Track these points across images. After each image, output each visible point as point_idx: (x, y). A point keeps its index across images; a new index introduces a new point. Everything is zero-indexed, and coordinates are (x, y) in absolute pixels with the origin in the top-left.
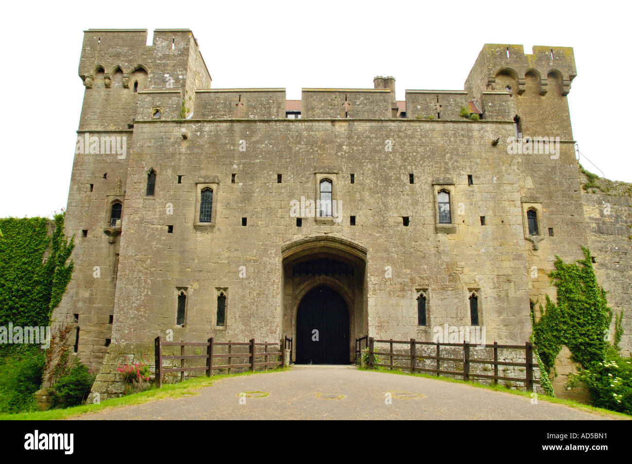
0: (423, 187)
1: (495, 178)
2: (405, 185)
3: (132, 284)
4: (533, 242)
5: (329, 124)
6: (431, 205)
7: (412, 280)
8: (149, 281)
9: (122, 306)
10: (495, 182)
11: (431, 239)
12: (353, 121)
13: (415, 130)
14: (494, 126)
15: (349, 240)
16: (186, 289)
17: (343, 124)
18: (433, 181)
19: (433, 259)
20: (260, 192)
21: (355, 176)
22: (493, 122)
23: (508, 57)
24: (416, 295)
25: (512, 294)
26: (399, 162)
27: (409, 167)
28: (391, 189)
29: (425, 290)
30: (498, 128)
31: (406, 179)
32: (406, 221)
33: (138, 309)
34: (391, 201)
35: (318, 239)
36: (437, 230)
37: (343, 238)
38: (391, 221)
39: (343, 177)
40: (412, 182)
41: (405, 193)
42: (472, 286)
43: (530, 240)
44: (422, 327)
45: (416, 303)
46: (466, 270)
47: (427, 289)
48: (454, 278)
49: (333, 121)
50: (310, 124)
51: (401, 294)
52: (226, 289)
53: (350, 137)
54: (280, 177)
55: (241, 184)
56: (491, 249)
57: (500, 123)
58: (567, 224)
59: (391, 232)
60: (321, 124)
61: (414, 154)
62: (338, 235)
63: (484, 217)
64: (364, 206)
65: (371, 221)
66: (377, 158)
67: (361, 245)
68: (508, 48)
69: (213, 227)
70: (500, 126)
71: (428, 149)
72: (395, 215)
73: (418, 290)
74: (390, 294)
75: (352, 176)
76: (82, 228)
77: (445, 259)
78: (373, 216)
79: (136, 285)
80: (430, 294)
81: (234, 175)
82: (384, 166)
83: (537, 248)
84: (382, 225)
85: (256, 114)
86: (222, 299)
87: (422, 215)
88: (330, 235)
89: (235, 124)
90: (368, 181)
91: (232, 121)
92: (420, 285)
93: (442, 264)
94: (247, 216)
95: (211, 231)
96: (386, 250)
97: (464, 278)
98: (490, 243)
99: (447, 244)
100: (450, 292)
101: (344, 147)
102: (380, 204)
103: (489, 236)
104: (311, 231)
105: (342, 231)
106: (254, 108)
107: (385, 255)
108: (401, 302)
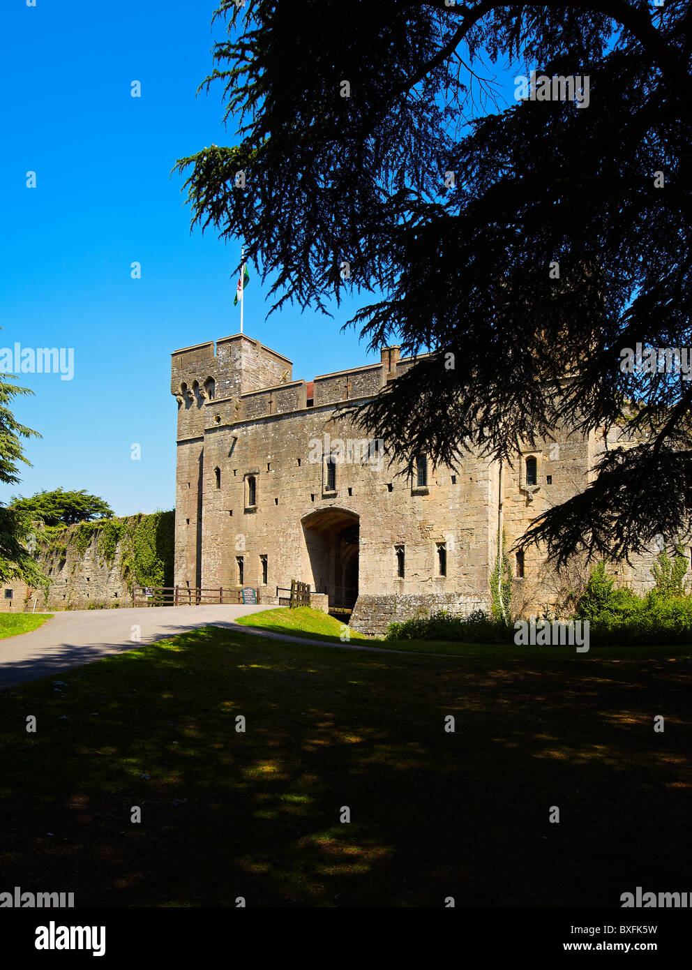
3: (210, 557)
4: (528, 493)
5: (335, 408)
7: (393, 539)
8: (220, 554)
9: (206, 573)
11: (408, 502)
12: (352, 401)
15: (348, 509)
16: (242, 558)
17: (344, 406)
19: (409, 519)
20: (286, 476)
24: (395, 551)
25: (473, 546)
29: (403, 547)
32: (390, 487)
33: (215, 575)
34: (378, 472)
36: (413, 493)
37: (342, 507)
38: (378, 488)
42: (440, 541)
43: (525, 492)
44: (399, 578)
45: (396, 558)
46: (435, 528)
48: (425, 535)
49: (338, 405)
50: (320, 410)
51: (383, 551)
52: (267, 556)
54: (299, 460)
55: (273, 471)
56: (458, 506)
58: (567, 469)
59: (377, 499)
60: (328, 409)
62: (339, 506)
63: (455, 476)
64: (358, 479)
65: (363, 491)
67: (355, 512)
69: (257, 509)
72: (382, 483)
73: (397, 547)
74: (375, 552)
76: (186, 518)
77: (419, 518)
78: (365, 486)
79: (213, 557)
80: (406, 550)
81: (269, 464)
83: (531, 499)
84: (371, 493)
85: (282, 409)
86: (265, 564)
87: (403, 481)
88: (333, 506)
89: (268, 421)
92: (397, 543)
93: (416, 524)
94: (278, 497)
95: (255, 512)
96: (373, 515)
97: (433, 535)
98: (458, 501)
99: (421, 506)
100: (421, 548)
101: (344, 427)
102: (370, 475)
103: (458, 494)
104: (321, 504)
105: (342, 502)
106: (281, 403)
107: (372, 519)
108: (384, 558)
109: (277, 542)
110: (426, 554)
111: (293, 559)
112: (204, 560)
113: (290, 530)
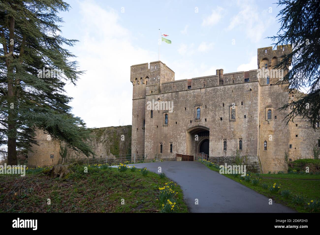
0: (227, 107)
1: (250, 102)
2: (221, 107)
3: (149, 143)
4: (268, 121)
5: (199, 90)
6: (229, 113)
7: (222, 137)
8: (153, 142)
9: (147, 149)
10: (250, 103)
11: (228, 124)
12: (207, 88)
13: (225, 88)
14: (251, 83)
15: (205, 126)
16: (162, 143)
17: (204, 89)
18: (230, 105)
19: (228, 130)
20: (180, 114)
21: (207, 106)
22: (251, 82)
23: (266, 53)
24: (223, 141)
25: (252, 139)
26: (220, 100)
27: (223, 101)
28: (217, 109)
29: (226, 140)
30: (253, 84)
31: (222, 105)
32: (221, 119)
33: (150, 149)
34: (217, 113)
35: (196, 126)
36: (230, 121)
37: (203, 125)
38: (217, 119)
39: (203, 107)
40: (224, 106)
41: (221, 110)
42: (240, 138)
43: (267, 121)
44: (224, 151)
45: (223, 143)
46: (238, 133)
47: (226, 139)
48: (234, 135)
49: (200, 89)
50: (194, 90)
51: (218, 141)
52: (172, 142)
53: (205, 93)
54: (185, 108)
55: (175, 112)
56: (247, 126)
57: (254, 82)
58: (282, 114)
59: (216, 123)
60: (197, 90)
61: (225, 97)
62: (201, 125)
63: (245, 115)
64: (209, 115)
65: (211, 120)
66: (213, 99)
67: (208, 127)
68: (266, 48)
69: (168, 125)
70: (254, 83)
71: (229, 94)
72: (218, 117)
73: (224, 140)
74: (215, 141)
75: (206, 106)
76: (136, 128)
77: (232, 130)
78: (211, 118)
79: (150, 143)
80: (227, 141)
82: (215, 102)
83: (269, 123)
84: (214, 121)
85: (179, 89)
86: (171, 145)
87: (226, 116)
88: (199, 125)
89: (173, 93)
90: (211, 107)
91: (172, 92)
92: (224, 138)
93: (231, 132)
94: (177, 121)
95: (168, 127)
96: (215, 128)
97: (238, 135)
98: (247, 124)
99: (233, 125)
100: (233, 140)
101: (204, 97)
102: (214, 114)
103: (247, 122)
104: (194, 124)
105: (203, 123)
106: (178, 87)
107: (214, 130)
108: (219, 143)
109: (176, 138)
110: (235, 142)
111: (183, 144)
112: (146, 144)
113: (182, 133)
